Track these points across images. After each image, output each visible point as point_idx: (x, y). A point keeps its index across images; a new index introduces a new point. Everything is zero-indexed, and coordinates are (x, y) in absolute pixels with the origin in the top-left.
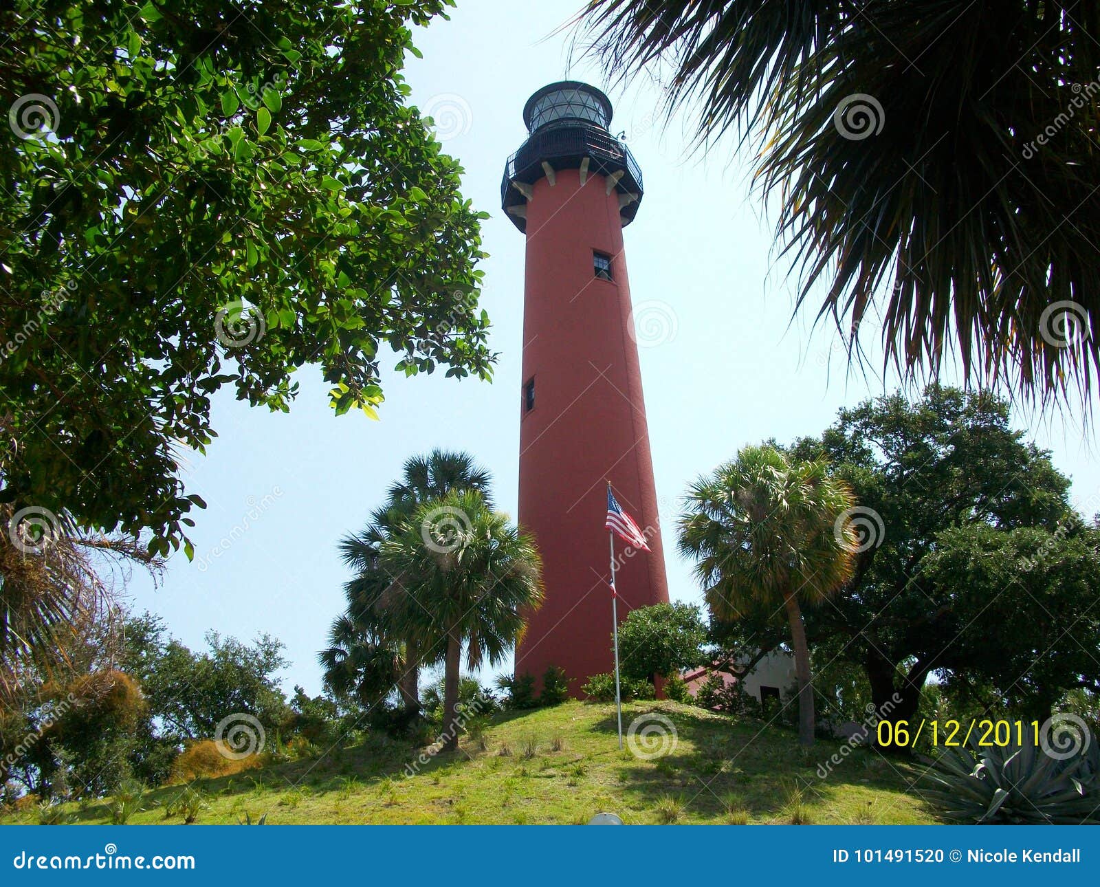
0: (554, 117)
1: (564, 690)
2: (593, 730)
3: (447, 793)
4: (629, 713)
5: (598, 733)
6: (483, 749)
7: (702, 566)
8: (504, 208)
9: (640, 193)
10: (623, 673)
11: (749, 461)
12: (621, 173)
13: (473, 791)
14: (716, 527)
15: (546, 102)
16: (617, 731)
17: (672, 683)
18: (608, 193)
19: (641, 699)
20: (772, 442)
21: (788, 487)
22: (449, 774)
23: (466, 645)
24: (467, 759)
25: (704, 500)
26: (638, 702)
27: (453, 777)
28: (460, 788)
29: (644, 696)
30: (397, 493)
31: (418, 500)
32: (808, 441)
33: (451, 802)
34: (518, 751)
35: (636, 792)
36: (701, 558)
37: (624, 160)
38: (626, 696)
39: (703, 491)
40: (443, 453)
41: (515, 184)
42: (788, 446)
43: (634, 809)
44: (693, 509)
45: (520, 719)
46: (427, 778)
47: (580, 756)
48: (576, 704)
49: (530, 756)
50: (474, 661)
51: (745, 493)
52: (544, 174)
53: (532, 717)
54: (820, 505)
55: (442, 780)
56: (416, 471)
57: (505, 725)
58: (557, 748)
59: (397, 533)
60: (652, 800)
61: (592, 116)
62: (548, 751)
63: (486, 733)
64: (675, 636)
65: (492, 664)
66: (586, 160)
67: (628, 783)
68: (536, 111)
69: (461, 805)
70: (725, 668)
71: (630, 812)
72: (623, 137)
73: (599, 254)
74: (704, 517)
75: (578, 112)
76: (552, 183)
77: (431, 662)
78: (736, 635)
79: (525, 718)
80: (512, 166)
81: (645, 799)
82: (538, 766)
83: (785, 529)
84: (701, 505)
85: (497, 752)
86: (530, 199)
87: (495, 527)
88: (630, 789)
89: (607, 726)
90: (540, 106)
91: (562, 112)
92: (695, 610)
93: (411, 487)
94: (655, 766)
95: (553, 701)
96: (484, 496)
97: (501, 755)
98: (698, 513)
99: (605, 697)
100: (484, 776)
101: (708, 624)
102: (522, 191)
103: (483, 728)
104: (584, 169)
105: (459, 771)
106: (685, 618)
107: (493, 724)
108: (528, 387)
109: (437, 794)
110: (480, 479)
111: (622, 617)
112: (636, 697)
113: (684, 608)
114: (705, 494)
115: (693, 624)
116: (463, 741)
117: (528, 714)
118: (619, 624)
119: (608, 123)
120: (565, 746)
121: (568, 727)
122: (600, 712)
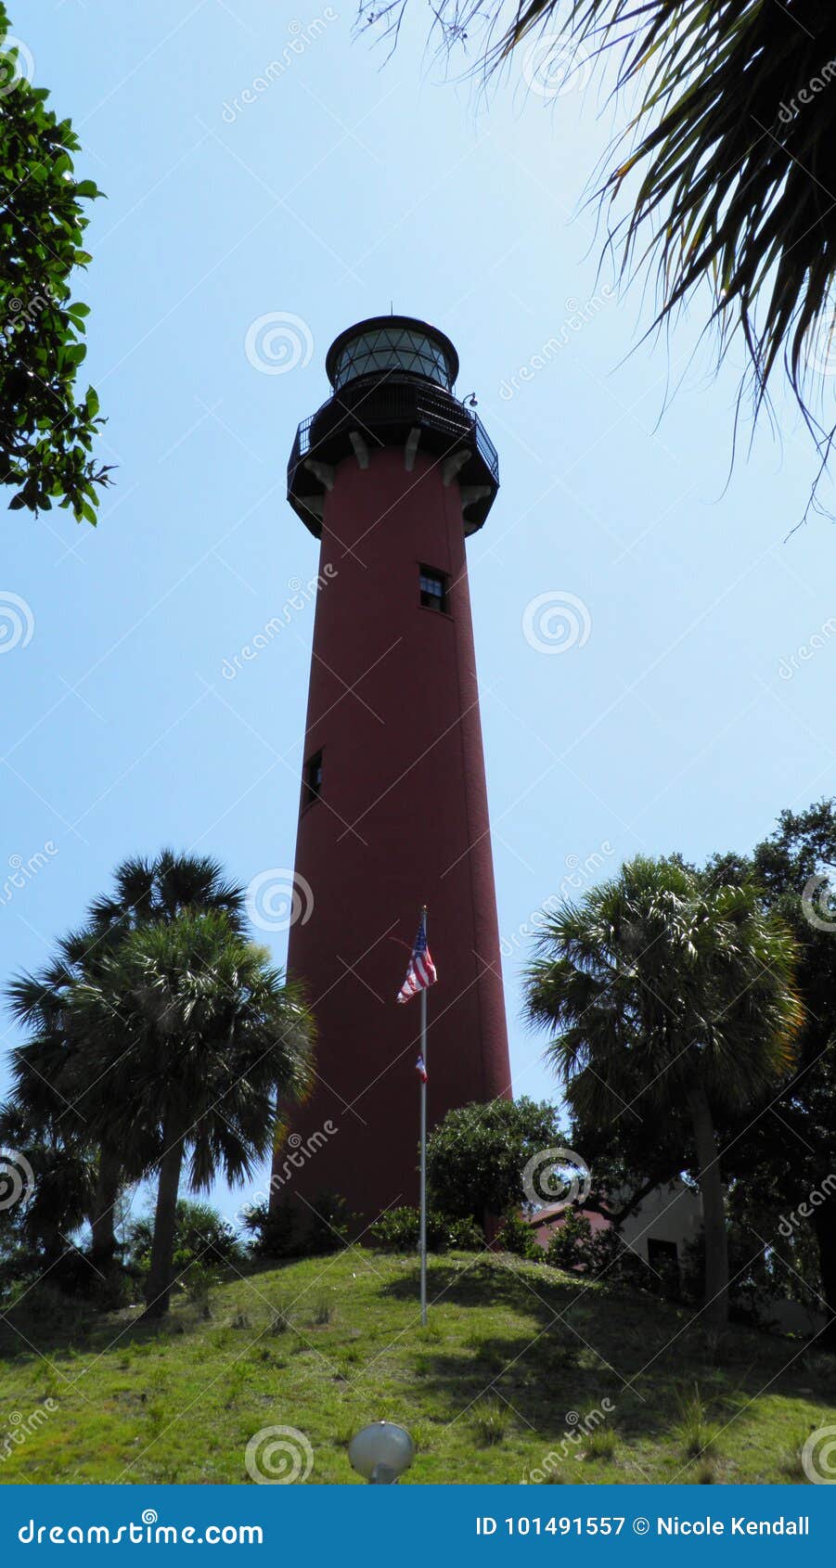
0: (372, 367)
1: (343, 1230)
2: (382, 1294)
3: (138, 1384)
4: (440, 1269)
5: (390, 1299)
6: (207, 1316)
7: (560, 1044)
8: (290, 499)
9: (494, 486)
10: (434, 1206)
11: (641, 880)
12: (467, 454)
13: (182, 1381)
14: (585, 983)
15: (361, 345)
16: (418, 1296)
17: (511, 1226)
18: (447, 482)
19: (462, 1249)
20: (677, 859)
21: (697, 924)
22: (147, 1354)
23: (190, 1150)
24: (180, 1331)
25: (568, 939)
26: (456, 1253)
27: (153, 1358)
28: (160, 1377)
29: (467, 1245)
30: (104, 913)
31: (132, 926)
32: (731, 859)
33: (143, 1398)
34: (262, 1322)
35: (441, 1394)
36: (560, 1031)
37: (472, 435)
38: (437, 1243)
39: (567, 927)
40: (177, 856)
41: (308, 464)
42: (701, 867)
43: (436, 1420)
44: (552, 954)
45: (271, 1273)
46: (111, 1359)
47: (357, 1333)
48: (358, 1252)
49: (280, 1328)
50: (202, 1175)
51: (631, 931)
52: (351, 451)
53: (289, 1272)
54: (746, 952)
55: (134, 1363)
56: (134, 881)
57: (246, 1281)
58: (323, 1319)
59: (95, 973)
60: (464, 1406)
61: (428, 369)
62: (309, 1324)
63: (214, 1293)
64: (516, 1151)
65: (230, 1182)
66: (416, 432)
67: (429, 1379)
68: (345, 359)
69: (159, 1403)
70: (592, 1204)
71: (430, 1426)
72: (473, 403)
73: (428, 572)
74: (567, 966)
75: (406, 362)
76: (364, 465)
77: (135, 1175)
78: (612, 1154)
79: (279, 1272)
80: (305, 437)
81: (455, 1405)
82: (290, 1346)
83: (692, 988)
84: (563, 948)
85: (228, 1321)
86: (330, 487)
87: (246, 968)
88: (432, 1389)
89: (403, 1290)
90: (351, 351)
91: (382, 361)
92: (550, 1113)
93: (125, 906)
94: (472, 1354)
95: (326, 1246)
96: (235, 924)
97: (235, 1326)
98: (558, 960)
99: (404, 1243)
100: (202, 1359)
101: (569, 1136)
102: (318, 474)
103: (210, 1284)
104: (412, 447)
105: (163, 1349)
106: (534, 1126)
107: (229, 1278)
108: (312, 766)
109: (124, 1384)
110: (232, 900)
111: (436, 1118)
112: (454, 1246)
113: (533, 1108)
114: (570, 931)
115: (545, 1132)
116: (178, 1304)
117: (283, 1266)
118: (430, 1128)
119: (452, 380)
120: (337, 1316)
121: (344, 1288)
122: (394, 1266)
